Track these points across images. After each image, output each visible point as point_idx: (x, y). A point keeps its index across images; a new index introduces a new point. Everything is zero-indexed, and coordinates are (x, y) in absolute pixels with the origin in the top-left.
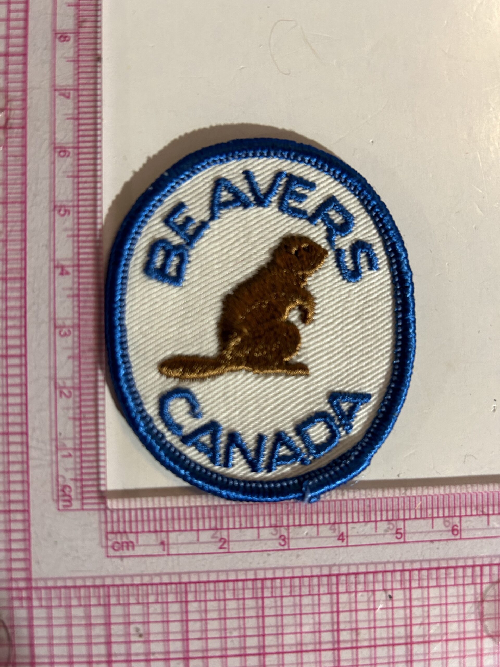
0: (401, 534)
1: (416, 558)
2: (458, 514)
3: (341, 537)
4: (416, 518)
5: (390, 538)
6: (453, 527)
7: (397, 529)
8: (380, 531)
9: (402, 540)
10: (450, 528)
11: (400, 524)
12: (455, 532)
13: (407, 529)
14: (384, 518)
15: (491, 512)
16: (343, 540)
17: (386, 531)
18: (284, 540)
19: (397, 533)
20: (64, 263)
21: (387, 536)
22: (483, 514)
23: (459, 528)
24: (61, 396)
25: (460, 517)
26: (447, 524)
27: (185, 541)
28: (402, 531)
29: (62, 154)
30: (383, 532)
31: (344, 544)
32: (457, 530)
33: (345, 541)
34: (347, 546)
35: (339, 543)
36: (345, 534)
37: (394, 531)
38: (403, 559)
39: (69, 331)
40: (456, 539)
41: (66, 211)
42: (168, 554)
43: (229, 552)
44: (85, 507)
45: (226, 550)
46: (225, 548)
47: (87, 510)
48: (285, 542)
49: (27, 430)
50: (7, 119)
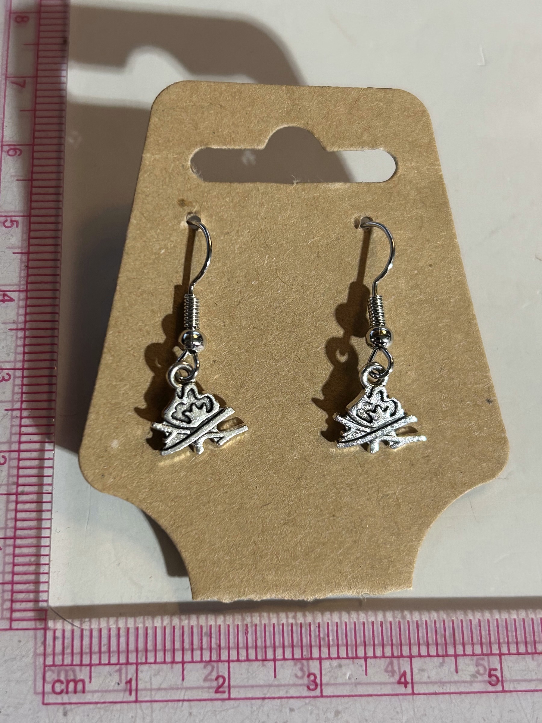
0: (496, 677)
3: (403, 681)
4: (518, 653)
7: (490, 670)
9: (499, 688)
11: (495, 662)
13: (506, 674)
14: (469, 650)
16: (406, 684)
17: (473, 676)
18: (314, 682)
19: (490, 676)
27: (163, 686)
28: (498, 673)
29: (12, 153)
30: (468, 679)
33: (409, 686)
34: (413, 694)
35: (401, 689)
36: (409, 676)
39: (8, 374)
41: (12, 221)
42: (136, 701)
43: (229, 699)
44: (15, 625)
45: (226, 696)
46: (224, 692)
47: (17, 629)
48: (316, 685)
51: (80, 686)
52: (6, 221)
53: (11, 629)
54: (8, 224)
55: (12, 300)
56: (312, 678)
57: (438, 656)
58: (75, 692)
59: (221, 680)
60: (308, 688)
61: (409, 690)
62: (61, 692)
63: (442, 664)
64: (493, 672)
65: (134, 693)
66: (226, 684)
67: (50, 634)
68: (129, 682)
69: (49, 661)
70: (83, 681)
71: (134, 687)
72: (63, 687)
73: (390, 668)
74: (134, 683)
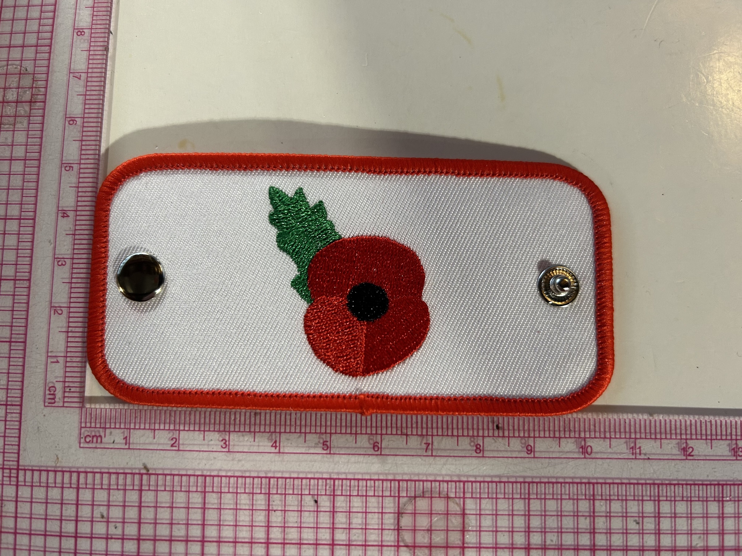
0: (327, 446)
1: (343, 470)
2: (379, 432)
4: (341, 433)
5: (319, 449)
6: (374, 444)
7: (324, 442)
8: (309, 443)
9: (328, 452)
10: (372, 446)
11: (327, 438)
12: (376, 449)
13: (334, 442)
14: (313, 431)
15: (409, 433)
16: (276, 447)
17: (316, 444)
19: (323, 445)
20: (66, 209)
22: (402, 434)
23: (380, 446)
24: (54, 314)
25: (381, 434)
26: (370, 440)
28: (328, 444)
29: (71, 122)
32: (377, 446)
33: (278, 448)
34: (279, 453)
35: (273, 450)
36: (278, 445)
38: (330, 470)
39: (65, 261)
40: (377, 455)
41: (70, 167)
42: (129, 449)
43: (179, 450)
44: (66, 405)
45: (177, 448)
46: (176, 446)
47: (67, 407)
48: (226, 445)
49: (26, 340)
50: (32, 95)
51: (99, 439)
52: (66, 166)
53: (63, 406)
54: (67, 169)
55: (68, 216)
56: (224, 441)
57: (295, 432)
59: (174, 440)
60: (222, 447)
61: (277, 450)
62: (89, 442)
63: (300, 437)
65: (128, 445)
66: (177, 442)
67: (84, 410)
68: (126, 438)
69: (83, 425)
70: (100, 436)
71: (128, 442)
72: (91, 439)
73: (270, 438)
74: (128, 438)
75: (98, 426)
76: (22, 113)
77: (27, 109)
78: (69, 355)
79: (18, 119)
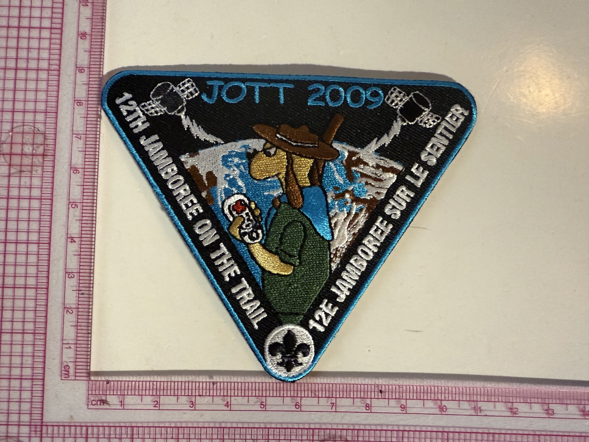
0: (264, 405)
1: (274, 421)
2: (299, 395)
3: (227, 405)
4: (273, 396)
5: (258, 407)
8: (251, 403)
9: (264, 409)
10: (295, 404)
11: (264, 399)
12: (298, 407)
13: (268, 402)
14: (254, 394)
15: (320, 396)
17: (255, 403)
18: (192, 404)
20: (73, 236)
21: (256, 406)
22: (315, 396)
23: (300, 404)
24: (67, 313)
25: (301, 397)
26: (293, 401)
29: (75, 172)
30: (253, 403)
31: (229, 409)
32: (298, 405)
33: (229, 407)
34: (230, 410)
35: (226, 408)
36: (229, 403)
37: (260, 403)
38: (265, 421)
39: (73, 275)
40: (298, 411)
41: (75, 205)
42: (123, 409)
43: (159, 410)
44: (77, 378)
45: (158, 408)
47: (78, 380)
49: (46, 332)
50: (44, 150)
51: (102, 402)
52: (73, 204)
53: (75, 379)
54: (73, 206)
55: (75, 242)
57: (241, 396)
58: (100, 405)
59: (156, 402)
60: (190, 406)
62: (95, 404)
64: (263, 403)
65: (123, 406)
66: (158, 404)
67: (90, 381)
68: (121, 402)
69: (90, 392)
71: (123, 404)
72: (96, 402)
74: (123, 401)
75: (101, 393)
76: (38, 163)
77: (41, 160)
78: (78, 342)
79: (35, 168)
